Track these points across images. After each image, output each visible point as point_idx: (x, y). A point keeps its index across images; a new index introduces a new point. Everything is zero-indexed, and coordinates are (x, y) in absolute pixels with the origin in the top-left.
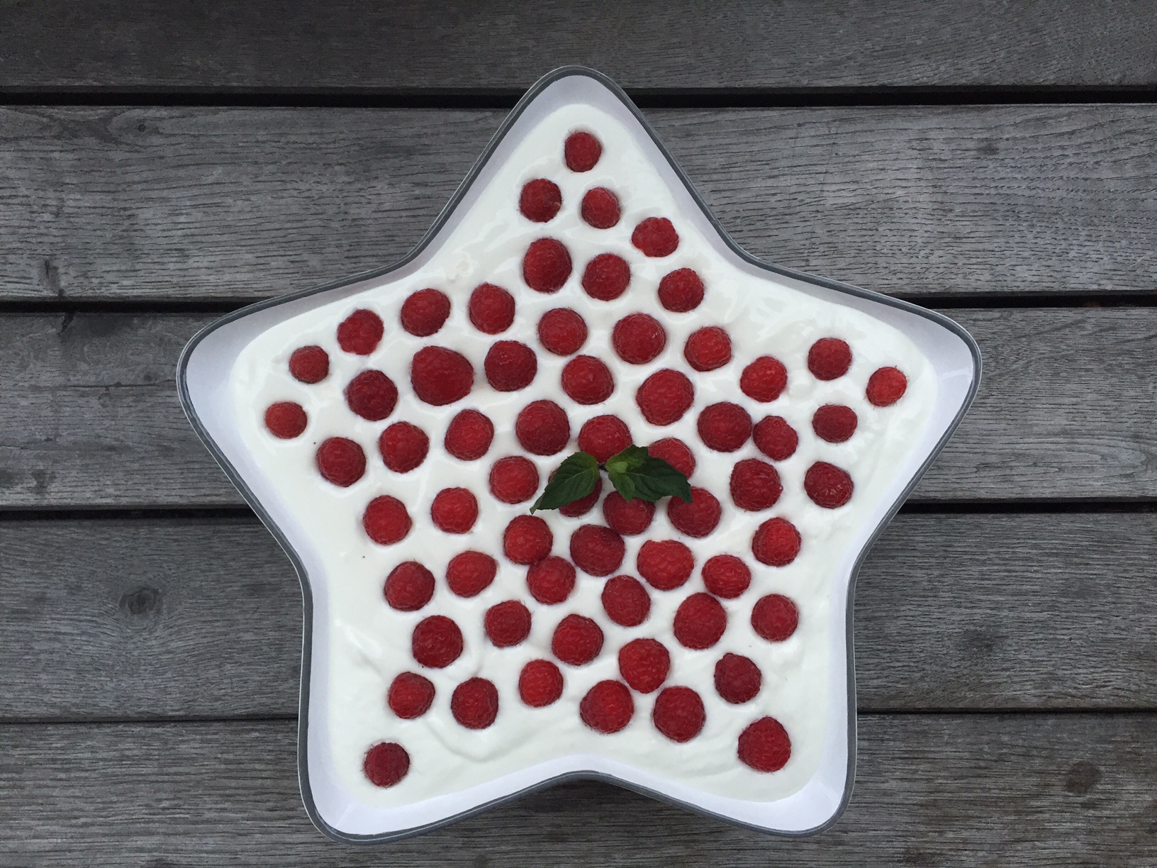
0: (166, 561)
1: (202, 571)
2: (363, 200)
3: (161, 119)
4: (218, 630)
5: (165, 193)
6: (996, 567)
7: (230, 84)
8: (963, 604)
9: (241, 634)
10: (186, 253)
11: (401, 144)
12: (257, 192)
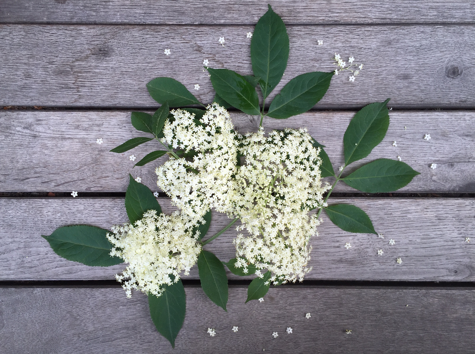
0: (444, 89)
1: (429, 85)
2: (360, 240)
3: (447, 275)
4: (422, 60)
5: (446, 243)
6: (97, 83)
7: (417, 290)
8: (110, 68)
9: (412, 58)
10: (437, 218)
11: (344, 264)
12: (406, 244)
